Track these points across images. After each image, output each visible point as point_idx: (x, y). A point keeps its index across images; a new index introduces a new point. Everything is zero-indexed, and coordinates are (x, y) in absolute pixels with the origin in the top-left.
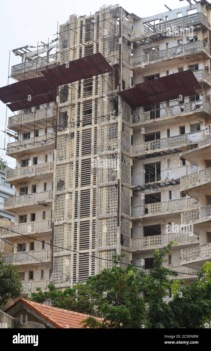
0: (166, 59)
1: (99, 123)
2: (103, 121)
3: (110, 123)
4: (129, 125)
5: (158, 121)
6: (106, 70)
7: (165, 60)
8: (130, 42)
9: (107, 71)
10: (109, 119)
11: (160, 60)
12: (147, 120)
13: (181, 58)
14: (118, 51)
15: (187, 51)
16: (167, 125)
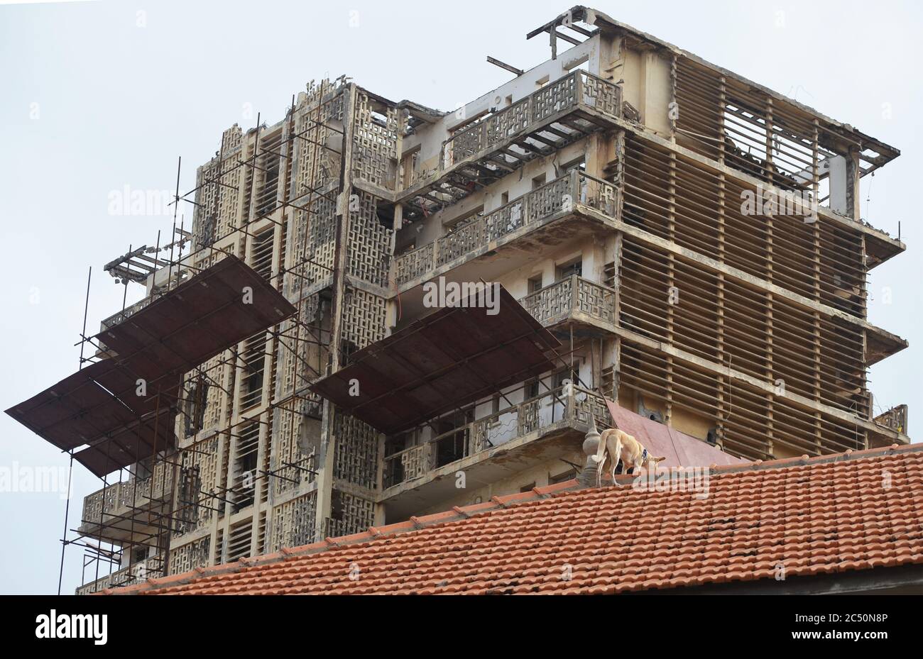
0: (478, 252)
1: (273, 496)
2: (285, 488)
3: (300, 494)
4: (370, 494)
5: (446, 473)
6: (278, 311)
7: (477, 255)
8: (392, 206)
9: (282, 314)
10: (299, 483)
11: (463, 259)
12: (419, 475)
13: (522, 244)
14: (334, 242)
15: (536, 217)
16: (490, 485)
